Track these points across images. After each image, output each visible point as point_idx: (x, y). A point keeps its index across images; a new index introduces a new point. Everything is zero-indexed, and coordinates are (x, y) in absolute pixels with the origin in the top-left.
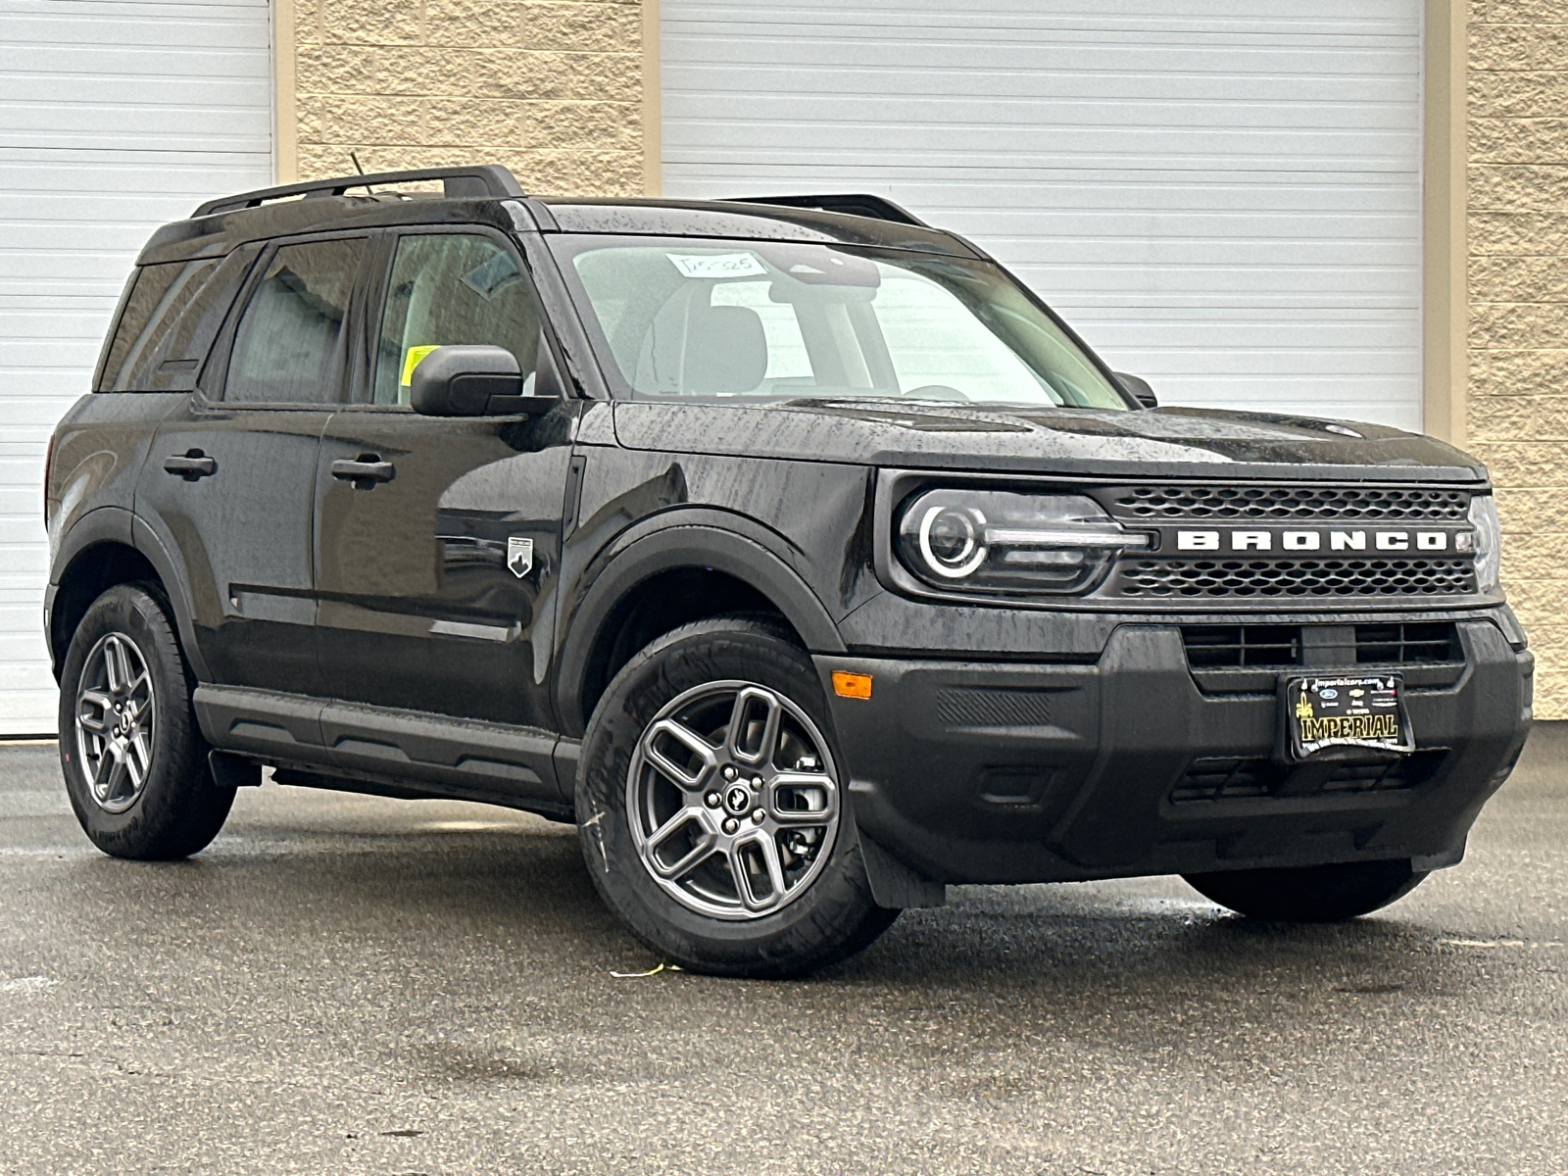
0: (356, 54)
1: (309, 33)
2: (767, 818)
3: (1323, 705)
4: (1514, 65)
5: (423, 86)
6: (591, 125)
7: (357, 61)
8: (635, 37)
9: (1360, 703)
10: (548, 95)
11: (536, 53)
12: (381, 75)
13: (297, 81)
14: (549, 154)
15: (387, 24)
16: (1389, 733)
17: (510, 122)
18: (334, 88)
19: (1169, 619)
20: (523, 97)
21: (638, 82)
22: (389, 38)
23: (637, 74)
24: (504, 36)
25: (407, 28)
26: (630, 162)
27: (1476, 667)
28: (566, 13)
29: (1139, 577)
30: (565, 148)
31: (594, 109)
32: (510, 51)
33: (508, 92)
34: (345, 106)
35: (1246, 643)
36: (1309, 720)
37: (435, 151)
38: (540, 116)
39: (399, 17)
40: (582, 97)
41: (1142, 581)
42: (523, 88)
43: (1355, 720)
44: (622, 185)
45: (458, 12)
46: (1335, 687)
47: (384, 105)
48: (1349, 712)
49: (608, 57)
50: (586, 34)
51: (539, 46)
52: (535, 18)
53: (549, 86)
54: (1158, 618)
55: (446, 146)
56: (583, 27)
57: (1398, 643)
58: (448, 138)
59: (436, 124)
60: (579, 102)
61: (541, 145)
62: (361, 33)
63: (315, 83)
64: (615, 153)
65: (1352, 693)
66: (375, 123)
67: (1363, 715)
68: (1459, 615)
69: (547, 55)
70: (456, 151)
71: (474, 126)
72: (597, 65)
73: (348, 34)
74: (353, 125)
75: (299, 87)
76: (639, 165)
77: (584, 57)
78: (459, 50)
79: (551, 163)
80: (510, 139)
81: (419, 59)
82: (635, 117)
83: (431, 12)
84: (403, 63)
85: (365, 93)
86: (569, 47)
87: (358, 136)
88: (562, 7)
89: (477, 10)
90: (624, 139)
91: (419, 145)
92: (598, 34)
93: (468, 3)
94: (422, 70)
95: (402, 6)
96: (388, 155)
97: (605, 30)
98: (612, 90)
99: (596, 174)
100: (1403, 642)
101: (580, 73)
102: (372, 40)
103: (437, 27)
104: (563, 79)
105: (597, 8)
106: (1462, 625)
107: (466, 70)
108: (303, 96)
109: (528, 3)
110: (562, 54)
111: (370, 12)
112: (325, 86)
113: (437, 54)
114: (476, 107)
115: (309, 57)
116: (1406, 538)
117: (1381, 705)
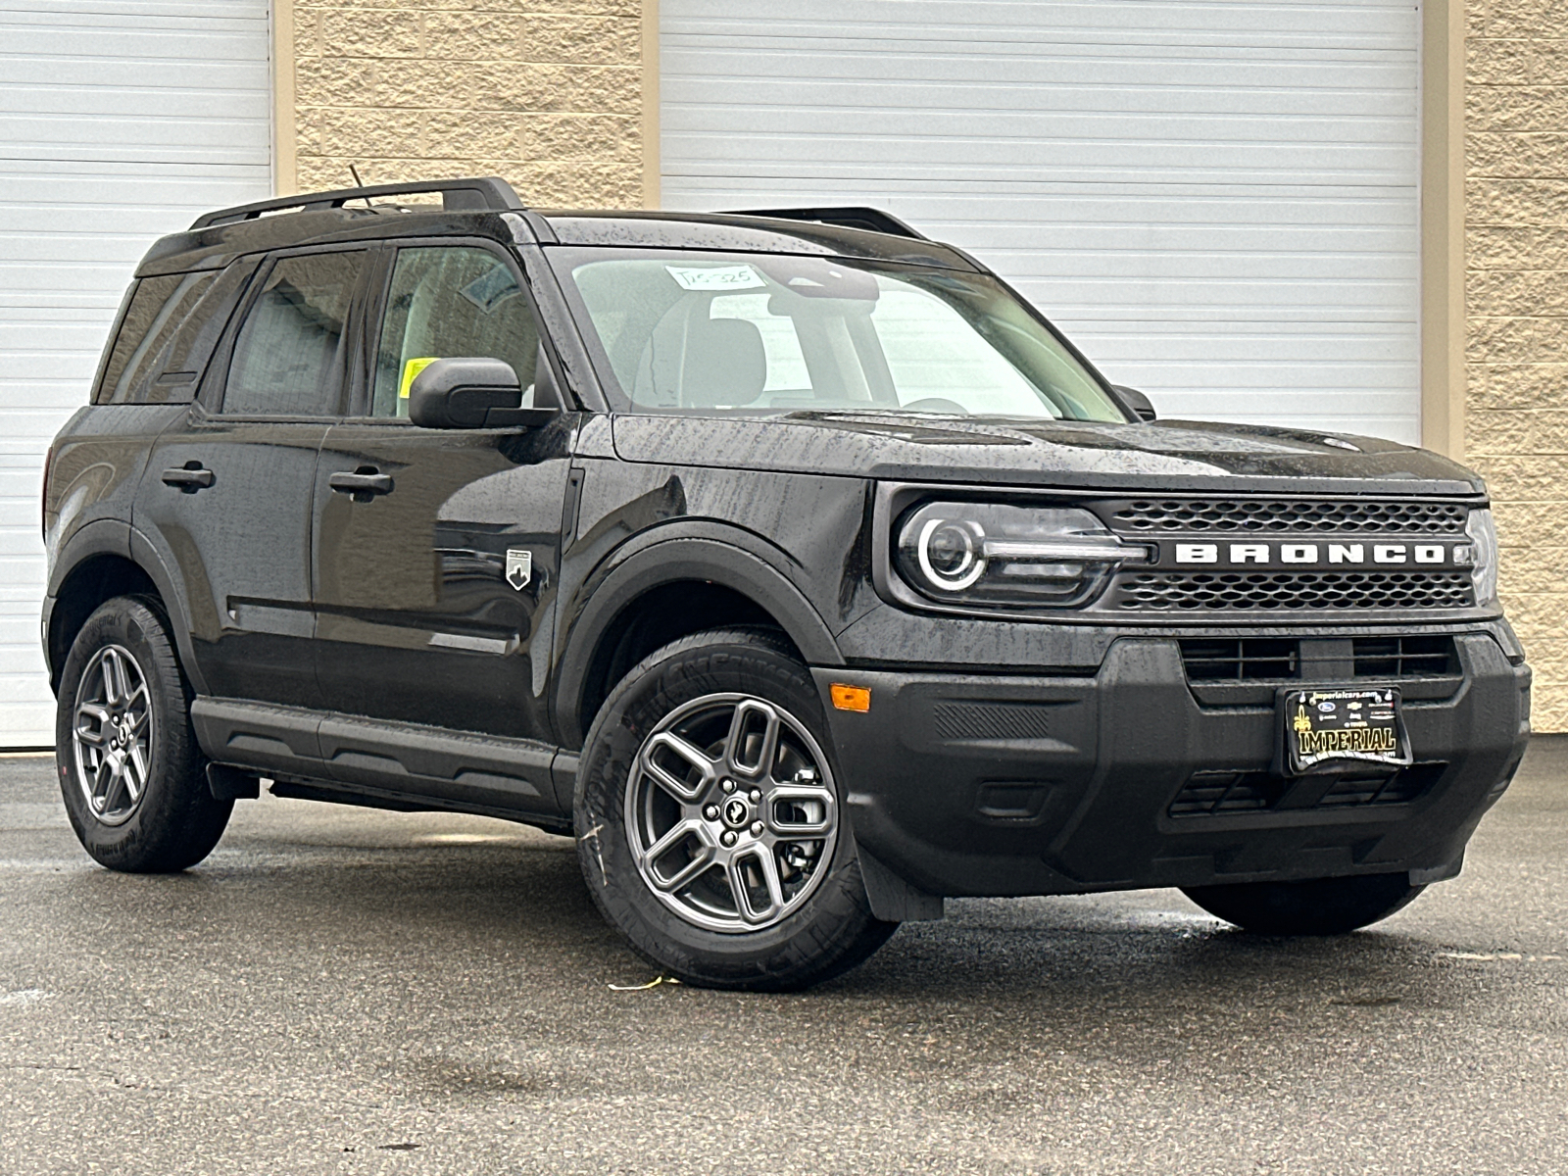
0: (355, 66)
1: (308, 46)
2: (765, 831)
3: (1321, 718)
4: (1513, 79)
5: (422, 98)
6: (590, 138)
7: (356, 73)
8: (635, 49)
9: (1358, 716)
10: (548, 107)
11: (535, 66)
12: (380, 88)
13: (296, 92)
14: (549, 166)
15: (387, 36)
16: (1387, 746)
17: (509, 135)
18: (333, 100)
19: (1167, 632)
20: (522, 109)
21: (637, 95)
22: (387, 50)
23: (636, 87)
24: (503, 49)
25: (407, 41)
26: (630, 174)
27: (1474, 680)
28: (565, 25)
29: (1138, 590)
30: (564, 161)
31: (594, 122)
32: (509, 64)
33: (507, 104)
34: (344, 119)
35: (1244, 656)
36: (1306, 733)
37: (435, 163)
38: (539, 128)
39: (399, 29)
40: (581, 109)
41: (1141, 594)
42: (521, 100)
43: (1353, 733)
44: (622, 197)
45: (458, 24)
46: (1334, 700)
47: (383, 117)
49: (609, 71)
50: (585, 47)
51: (538, 58)
52: (535, 30)
53: (548, 99)
54: (1157, 631)
55: (445, 158)
56: (583, 39)
58: (447, 150)
59: (436, 136)
60: (578, 115)
61: (540, 158)
62: (359, 46)
63: (314, 96)
64: (614, 166)
65: (1350, 706)
66: (375, 135)
67: (1362, 728)
68: (1455, 628)
69: (547, 68)
70: (456, 164)
71: (472, 138)
72: (596, 77)
73: (348, 46)
74: (353, 137)
75: (298, 99)
76: (638, 178)
77: (583, 70)
78: (459, 62)
79: (551, 176)
80: (509, 151)
81: (418, 72)
82: (634, 129)
83: (430, 24)
84: (402, 75)
85: (364, 105)
86: (568, 60)
87: (357, 148)
88: (562, 19)
89: (476, 22)
90: (623, 151)
91: (418, 157)
92: (598, 47)
93: (467, 15)
94: (421, 82)
95: (400, 18)
96: (388, 168)
97: (605, 43)
98: (611, 103)
99: (595, 186)
100: (1401, 655)
101: (580, 86)
102: (372, 52)
103: (437, 40)
104: (563, 91)
105: (596, 21)
106: (1460, 638)
107: (466, 83)
108: (302, 108)
109: (527, 15)
110: (561, 67)
111: (370, 24)
112: (324, 98)
113: (436, 67)
114: (475, 119)
115: (309, 69)
116: (1403, 551)
117: (1379, 718)
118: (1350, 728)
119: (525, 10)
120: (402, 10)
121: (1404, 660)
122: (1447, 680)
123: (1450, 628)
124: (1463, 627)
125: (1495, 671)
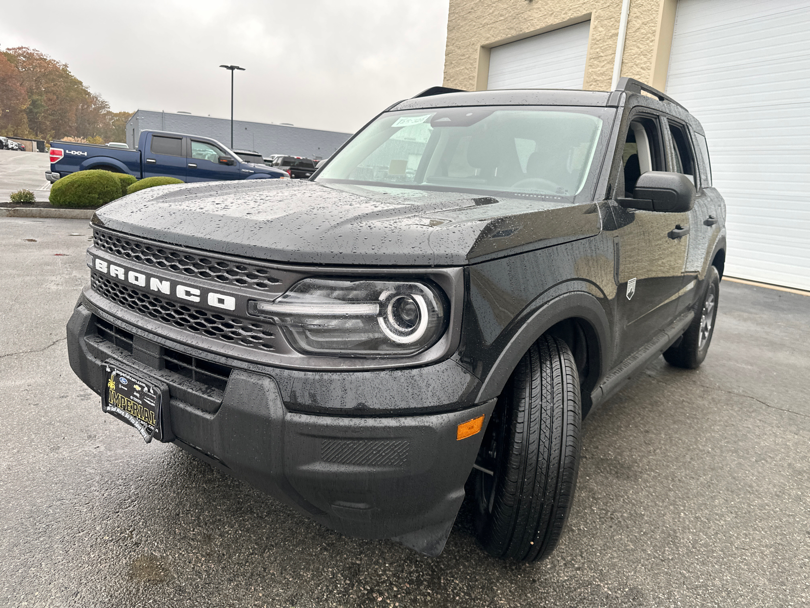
48: (130, 396)
57: (190, 367)
65: (135, 386)
68: (235, 363)
116: (198, 294)
117: (149, 402)
118: (133, 400)
121: (196, 372)
122: (211, 399)
123: (231, 362)
124: (245, 365)
125: (246, 408)
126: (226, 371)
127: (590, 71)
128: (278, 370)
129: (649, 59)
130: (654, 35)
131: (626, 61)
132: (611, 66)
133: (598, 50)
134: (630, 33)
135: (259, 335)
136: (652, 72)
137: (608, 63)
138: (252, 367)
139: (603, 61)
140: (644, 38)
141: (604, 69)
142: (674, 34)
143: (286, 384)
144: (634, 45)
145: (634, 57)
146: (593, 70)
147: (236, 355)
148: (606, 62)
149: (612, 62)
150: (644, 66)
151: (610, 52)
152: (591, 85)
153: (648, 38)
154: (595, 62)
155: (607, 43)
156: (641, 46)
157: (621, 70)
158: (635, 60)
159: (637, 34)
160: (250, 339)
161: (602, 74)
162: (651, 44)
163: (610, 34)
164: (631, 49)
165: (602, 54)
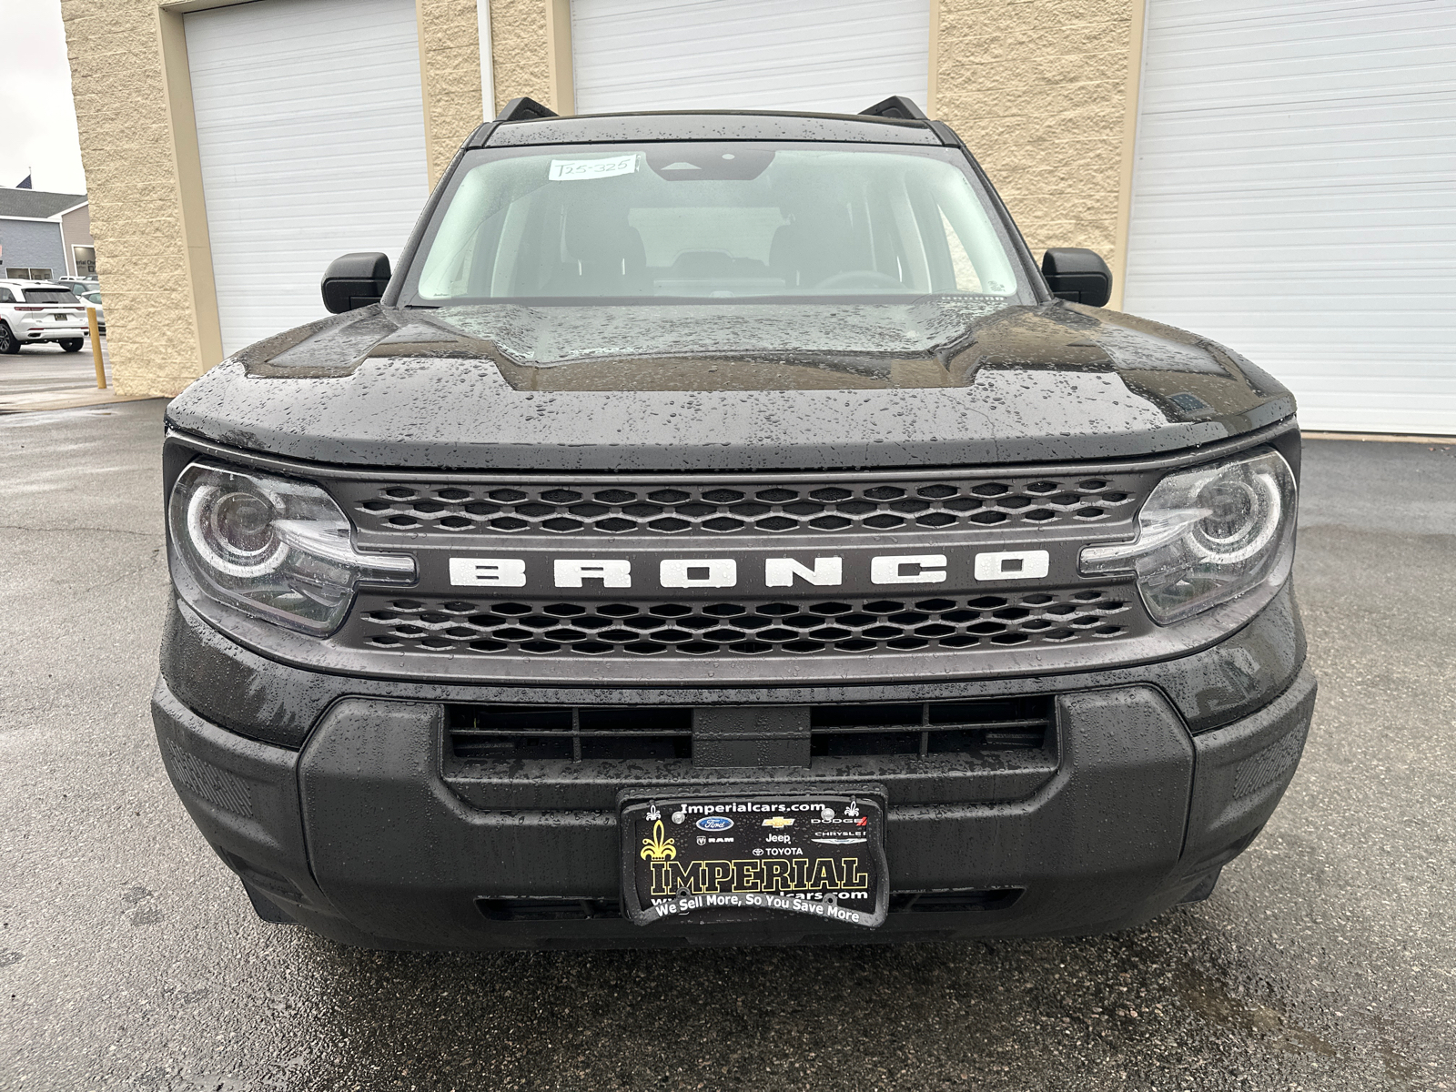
0: (968, 70)
1: (945, 62)
3: (701, 841)
5: (1003, 83)
6: (1095, 96)
7: (969, 74)
8: (1126, 40)
9: (786, 839)
10: (1072, 80)
11: (1066, 57)
12: (981, 80)
13: (938, 88)
14: (1069, 114)
15: (986, 51)
16: (849, 882)
17: (1049, 99)
18: (956, 90)
19: (427, 691)
20: (1057, 83)
21: (1125, 67)
22: (987, 58)
23: (1125, 62)
24: (1049, 49)
25: (996, 52)
26: (1117, 115)
27: (1075, 777)
28: (1085, 31)
29: (396, 621)
30: (1079, 111)
31: (1098, 86)
32: (1051, 58)
33: (1049, 81)
34: (962, 99)
35: (581, 728)
36: (667, 867)
37: (1007, 119)
38: (1066, 93)
39: (992, 46)
40: (1091, 79)
41: (400, 628)
42: (1057, 78)
43: (770, 866)
44: (1111, 129)
45: (1025, 39)
46: (730, 814)
47: (981, 96)
48: (758, 852)
49: (1109, 55)
50: (1096, 42)
51: (1068, 53)
52: (1068, 36)
53: (1072, 75)
54: (409, 689)
55: (1013, 115)
56: (1095, 38)
57: (917, 728)
58: (1014, 110)
59: (1009, 104)
60: (1089, 83)
61: (1065, 110)
62: (972, 58)
63: (947, 89)
64: (1108, 110)
65: (767, 823)
66: (976, 107)
67: (790, 858)
68: (1061, 682)
69: (1072, 57)
70: (1019, 118)
71: (1029, 103)
72: (1101, 59)
73: (965, 59)
74: (965, 109)
75: (938, 92)
76: (1122, 116)
77: (1094, 56)
78: (1024, 60)
79: (1071, 120)
80: (1049, 108)
81: (1001, 69)
82: (1122, 88)
83: (1010, 41)
84: (993, 72)
85: (972, 91)
86: (1086, 51)
87: (967, 115)
88: (1084, 28)
89: (1035, 36)
90: (1114, 101)
91: (999, 116)
92: (1104, 41)
93: (1030, 33)
94: (1004, 75)
95: (994, 40)
96: (982, 124)
97: (1109, 38)
98: (1109, 74)
99: (1096, 124)
100: (928, 726)
101: (1091, 66)
102: (977, 61)
103: (1013, 49)
104: (1081, 70)
105: (1104, 26)
106: (1067, 701)
107: (1027, 72)
108: (940, 96)
109: (1064, 28)
110: (1081, 56)
111: (978, 45)
112: (952, 89)
113: (1011, 64)
114: (1031, 92)
115: (944, 74)
116: (944, 563)
117: (834, 841)
118: (765, 856)
119: (1063, 25)
120: (995, 35)
121: (932, 734)
122: (1018, 771)
123: (1047, 685)
124: (1085, 680)
125: (1135, 757)
126: (1041, 705)
127: (432, 73)
128: (1155, 668)
129: (543, 58)
130: (543, 17)
131: (501, 60)
132: (473, 67)
133: (439, 35)
134: (497, 8)
135: (1092, 613)
136: (552, 81)
137: (466, 60)
138: (1101, 679)
139: (455, 56)
140: (525, 19)
141: (461, 72)
142: (572, 18)
143: (1181, 687)
144: (509, 32)
145: (514, 53)
146: (438, 72)
147: (1062, 666)
148: (460, 59)
149: (474, 58)
150: (536, 70)
151: (465, 40)
152: (439, 101)
153: (534, 21)
154: (439, 58)
155: (456, 24)
156: (522, 34)
157: (494, 76)
158: (517, 58)
159: (512, 11)
160: (1075, 626)
161: (458, 81)
162: (541, 32)
163: (459, 7)
164: (505, 39)
165: (449, 43)
